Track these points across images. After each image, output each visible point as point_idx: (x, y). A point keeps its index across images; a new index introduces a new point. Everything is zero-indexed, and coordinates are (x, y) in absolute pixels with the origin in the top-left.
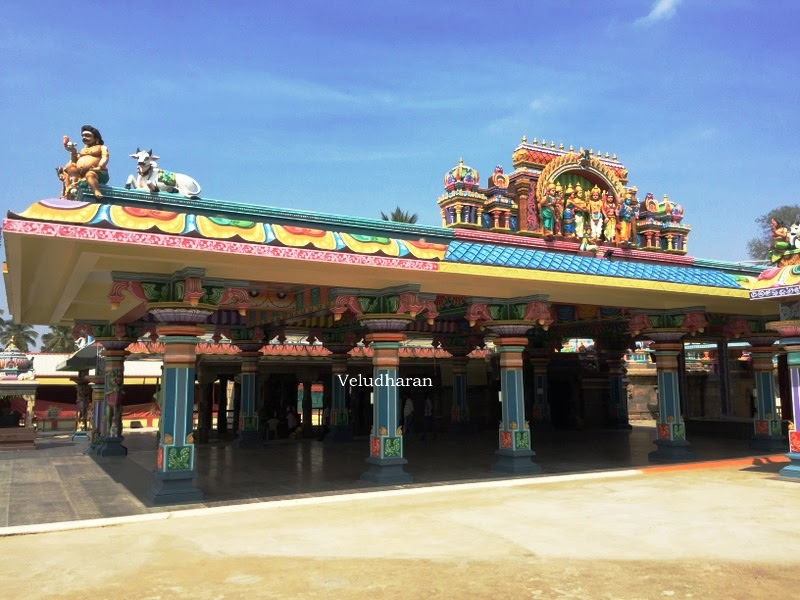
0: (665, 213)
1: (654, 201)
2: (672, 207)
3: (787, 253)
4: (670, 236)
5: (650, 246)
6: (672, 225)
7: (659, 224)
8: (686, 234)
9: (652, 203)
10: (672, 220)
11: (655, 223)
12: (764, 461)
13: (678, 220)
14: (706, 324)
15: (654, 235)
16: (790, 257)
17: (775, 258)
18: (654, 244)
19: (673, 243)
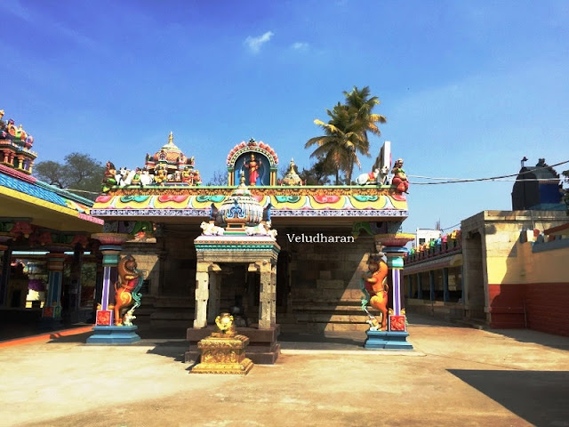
0: (20, 139)
1: (15, 127)
2: (26, 136)
3: (114, 187)
4: (22, 158)
5: (6, 161)
6: (25, 150)
7: (16, 146)
8: (33, 159)
9: (12, 128)
10: (25, 145)
11: (13, 144)
12: (57, 336)
13: (29, 147)
14: (31, 231)
15: (10, 154)
16: (116, 190)
17: (106, 189)
18: (9, 161)
19: (23, 164)
